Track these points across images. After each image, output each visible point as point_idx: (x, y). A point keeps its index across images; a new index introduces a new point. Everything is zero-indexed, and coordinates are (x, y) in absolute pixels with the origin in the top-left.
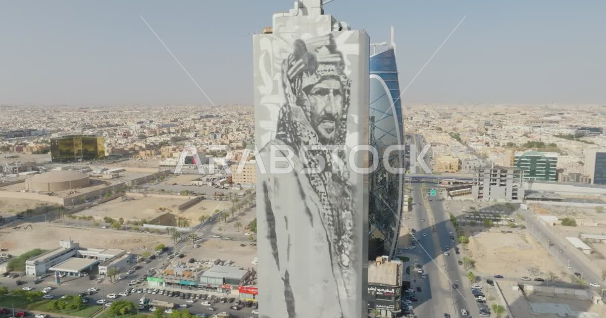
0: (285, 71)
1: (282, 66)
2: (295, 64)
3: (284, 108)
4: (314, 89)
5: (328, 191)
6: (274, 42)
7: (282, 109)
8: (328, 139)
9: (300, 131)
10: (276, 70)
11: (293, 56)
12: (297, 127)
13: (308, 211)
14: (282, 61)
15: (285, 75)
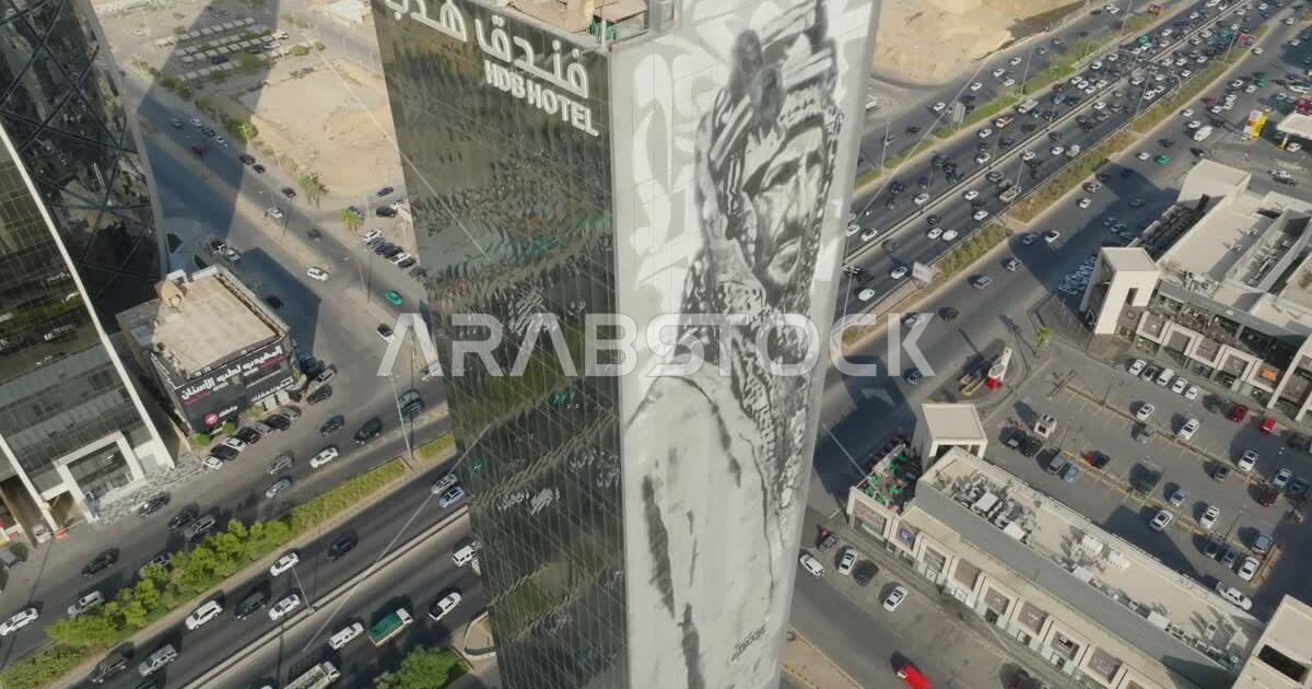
0: (704, 151)
1: (697, 137)
2: (729, 119)
3: (698, 265)
4: (771, 171)
5: (772, 400)
6: (678, 60)
7: (693, 269)
8: (783, 287)
9: (730, 302)
10: (680, 160)
11: (725, 96)
12: (724, 296)
13: (735, 467)
14: (697, 123)
15: (704, 166)
